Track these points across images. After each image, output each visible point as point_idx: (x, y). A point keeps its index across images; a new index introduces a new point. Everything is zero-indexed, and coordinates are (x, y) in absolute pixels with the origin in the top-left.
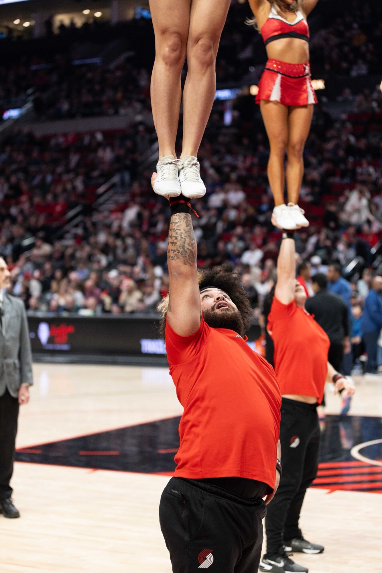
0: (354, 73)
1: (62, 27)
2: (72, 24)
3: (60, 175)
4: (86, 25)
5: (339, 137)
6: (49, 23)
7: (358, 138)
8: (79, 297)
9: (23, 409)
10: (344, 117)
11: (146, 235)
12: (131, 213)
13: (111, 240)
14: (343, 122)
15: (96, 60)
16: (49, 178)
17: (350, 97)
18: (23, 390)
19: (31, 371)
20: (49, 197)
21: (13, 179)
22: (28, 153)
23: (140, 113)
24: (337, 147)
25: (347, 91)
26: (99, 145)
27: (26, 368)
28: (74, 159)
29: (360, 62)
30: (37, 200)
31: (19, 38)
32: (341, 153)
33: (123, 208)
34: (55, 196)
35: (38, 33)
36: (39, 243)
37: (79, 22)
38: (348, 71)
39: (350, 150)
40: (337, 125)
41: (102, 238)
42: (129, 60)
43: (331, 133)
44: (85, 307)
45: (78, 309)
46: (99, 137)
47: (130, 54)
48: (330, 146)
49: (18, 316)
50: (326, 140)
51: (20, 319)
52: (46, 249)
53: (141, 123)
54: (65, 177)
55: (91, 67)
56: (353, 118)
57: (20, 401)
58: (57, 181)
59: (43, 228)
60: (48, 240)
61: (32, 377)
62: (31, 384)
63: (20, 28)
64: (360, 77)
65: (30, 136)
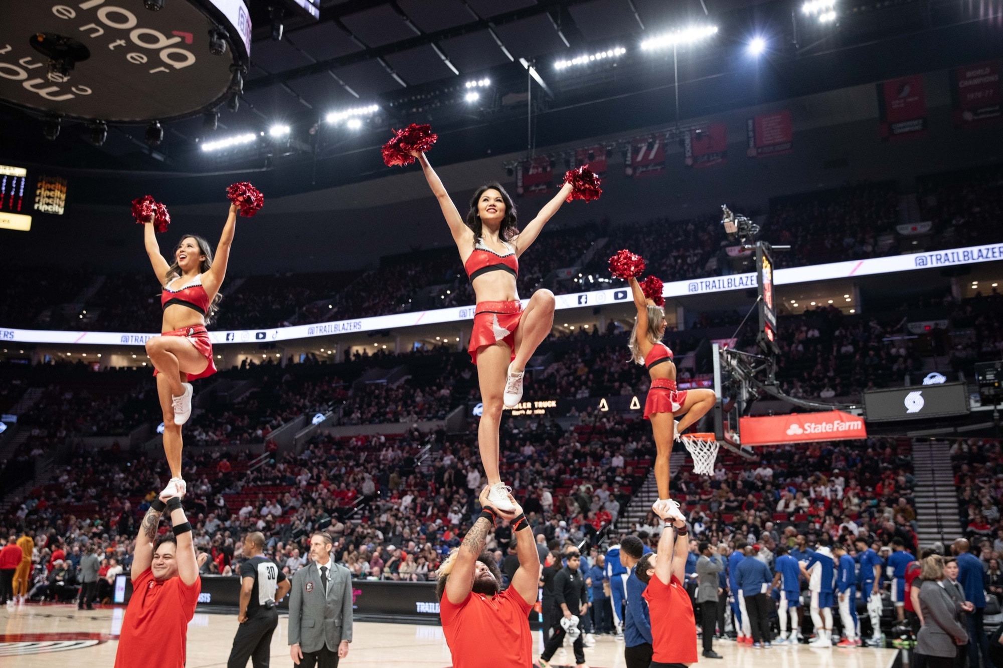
0: (579, 396)
1: (357, 355)
2: (365, 353)
3: (352, 468)
4: (375, 355)
5: (569, 444)
6: (347, 352)
7: (583, 445)
8: (366, 567)
9: (341, 661)
10: (572, 428)
11: (419, 517)
12: (407, 500)
13: (392, 520)
14: (571, 433)
15: (383, 381)
16: (343, 470)
17: (577, 414)
18: (342, 646)
19: (351, 629)
20: (343, 485)
21: (315, 471)
22: (327, 451)
23: (416, 422)
24: (567, 451)
25: (573, 409)
26: (383, 445)
27: (345, 627)
28: (363, 456)
29: (584, 387)
30: (333, 487)
31: (324, 362)
32: (570, 456)
33: (402, 495)
34: (347, 485)
35: (338, 360)
36: (334, 521)
37: (370, 353)
38: (574, 395)
39: (577, 454)
40: (566, 435)
41: (384, 518)
42: (407, 381)
43: (561, 441)
44: (371, 574)
45: (365, 576)
46: (383, 439)
47: (410, 377)
48: (561, 450)
49: (341, 583)
50: (559, 446)
51: (344, 585)
52: (340, 526)
53: (416, 430)
54: (356, 470)
55: (378, 386)
56: (580, 430)
57: (339, 655)
58: (350, 471)
59: (337, 510)
60: (341, 519)
61: (351, 635)
62: (350, 642)
63: (325, 355)
64: (583, 399)
65: (329, 437)
